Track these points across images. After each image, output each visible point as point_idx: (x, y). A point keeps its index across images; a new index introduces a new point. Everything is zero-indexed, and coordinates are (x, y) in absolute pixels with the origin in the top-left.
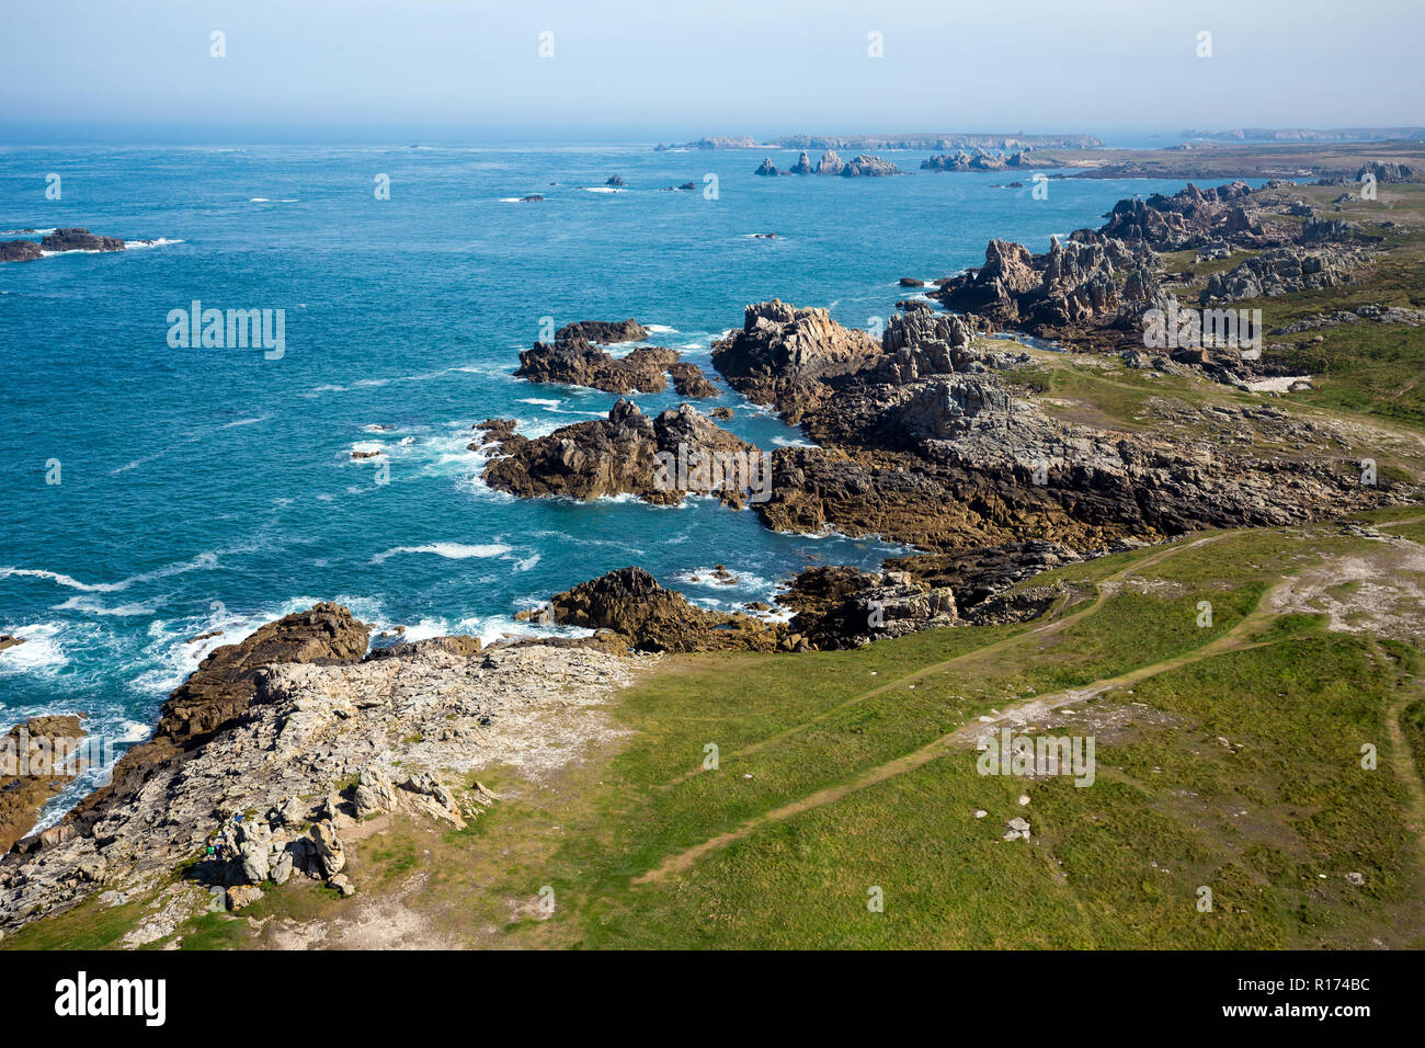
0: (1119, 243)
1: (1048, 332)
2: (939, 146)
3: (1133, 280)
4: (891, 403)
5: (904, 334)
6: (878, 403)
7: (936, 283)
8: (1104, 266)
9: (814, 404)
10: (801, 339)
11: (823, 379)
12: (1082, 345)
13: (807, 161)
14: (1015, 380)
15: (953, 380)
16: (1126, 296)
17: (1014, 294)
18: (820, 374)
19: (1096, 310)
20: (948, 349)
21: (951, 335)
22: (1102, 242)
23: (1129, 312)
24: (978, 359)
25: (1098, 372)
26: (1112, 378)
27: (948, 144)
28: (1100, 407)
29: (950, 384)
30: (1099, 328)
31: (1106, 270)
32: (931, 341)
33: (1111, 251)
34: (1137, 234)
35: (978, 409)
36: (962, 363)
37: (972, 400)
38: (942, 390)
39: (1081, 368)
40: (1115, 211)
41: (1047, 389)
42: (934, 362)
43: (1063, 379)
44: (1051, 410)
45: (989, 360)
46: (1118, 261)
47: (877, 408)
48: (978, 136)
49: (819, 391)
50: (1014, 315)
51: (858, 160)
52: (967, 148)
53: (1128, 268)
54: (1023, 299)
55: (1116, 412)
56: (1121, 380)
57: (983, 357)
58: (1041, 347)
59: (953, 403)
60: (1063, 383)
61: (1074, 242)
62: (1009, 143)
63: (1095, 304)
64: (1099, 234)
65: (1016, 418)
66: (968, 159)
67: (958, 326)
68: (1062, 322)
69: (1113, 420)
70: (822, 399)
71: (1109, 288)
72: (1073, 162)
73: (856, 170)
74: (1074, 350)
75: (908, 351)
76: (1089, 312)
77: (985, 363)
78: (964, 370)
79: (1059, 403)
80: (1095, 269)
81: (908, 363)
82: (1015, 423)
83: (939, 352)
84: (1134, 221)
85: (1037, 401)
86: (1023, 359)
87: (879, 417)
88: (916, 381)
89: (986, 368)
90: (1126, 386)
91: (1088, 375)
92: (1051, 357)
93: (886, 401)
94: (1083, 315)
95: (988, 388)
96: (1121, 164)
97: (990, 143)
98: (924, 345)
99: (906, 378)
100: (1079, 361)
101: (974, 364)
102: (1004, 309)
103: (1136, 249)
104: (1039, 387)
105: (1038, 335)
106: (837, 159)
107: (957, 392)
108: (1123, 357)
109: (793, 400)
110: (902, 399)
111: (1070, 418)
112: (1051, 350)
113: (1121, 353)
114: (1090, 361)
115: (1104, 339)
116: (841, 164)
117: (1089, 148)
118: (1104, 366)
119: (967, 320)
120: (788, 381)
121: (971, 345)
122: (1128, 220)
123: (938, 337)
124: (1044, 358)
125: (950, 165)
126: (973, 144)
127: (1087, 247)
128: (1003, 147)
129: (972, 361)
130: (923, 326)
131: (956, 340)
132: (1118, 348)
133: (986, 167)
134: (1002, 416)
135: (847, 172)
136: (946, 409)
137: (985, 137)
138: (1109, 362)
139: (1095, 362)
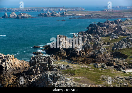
0: (91, 35)
1: (74, 59)
2: (42, 11)
3: (95, 44)
4: (33, 80)
5: (35, 61)
6: (29, 80)
7: (43, 47)
8: (87, 41)
9: (11, 81)
10: (7, 63)
11: (14, 74)
12: (83, 62)
13: (7, 15)
14: (66, 72)
15: (49, 73)
16: (94, 49)
17: (65, 49)
18: (12, 73)
19: (86, 52)
20: (48, 65)
21: (48, 61)
22: (86, 35)
23: (94, 53)
24: (56, 67)
25: (88, 69)
26: (91, 71)
27: (45, 10)
28: (89, 79)
29: (48, 74)
30: (87, 57)
31: (88, 42)
32: (43, 63)
33: (89, 37)
34: (95, 33)
35: (57, 81)
36: (52, 68)
37: (55, 78)
38: (47, 76)
39: (83, 69)
40: (89, 27)
41: (75, 74)
42: (44, 68)
43: (79, 72)
44: (76, 80)
45: (59, 67)
46: (91, 40)
47: (29, 82)
48: (52, 8)
49: (12, 78)
50: (65, 55)
51: (21, 14)
52: (50, 11)
53: (94, 42)
54: (67, 50)
55: (93, 80)
56: (94, 71)
57: (57, 66)
58: (72, 63)
59: (50, 79)
60: (79, 73)
61: (79, 35)
62: (61, 9)
63: (86, 51)
64: (85, 33)
65: (67, 83)
66: (50, 14)
67: (50, 58)
68: (78, 56)
69: (93, 82)
70: (13, 80)
71: (89, 47)
72: (78, 14)
73: (20, 17)
74: (81, 63)
75: (37, 65)
76: (84, 53)
77: (58, 68)
78: (52, 70)
79: (78, 78)
80: (85, 42)
81: (37, 69)
82: (67, 84)
83: (45, 66)
84: (94, 29)
85: (72, 78)
86: (68, 66)
87: (30, 84)
88: (39, 74)
89: (58, 69)
90: (95, 73)
91: (85, 70)
92: (75, 66)
93: (31, 80)
94: (83, 54)
95: (59, 75)
96: (90, 15)
97: (56, 10)
98: (41, 64)
99: (37, 73)
100: (83, 67)
101: (55, 68)
102: (62, 53)
103: (95, 37)
104: (72, 74)
105: (72, 60)
106: (14, 14)
107: (51, 76)
108: (94, 65)
109: (5, 81)
110: (36, 79)
111: (81, 82)
112: (75, 64)
113: (93, 64)
114: (86, 66)
115: (89, 60)
116: (16, 15)
117: (82, 11)
118: (89, 67)
119: (52, 57)
120: (3, 75)
121: (54, 63)
122: (92, 29)
123: (45, 62)
124: (73, 66)
125: (46, 15)
126: (51, 10)
127: (83, 36)
128: (59, 10)
129: (54, 68)
130: (40, 59)
131: (50, 62)
132: (92, 63)
133: (55, 16)
134: (63, 82)
135: (18, 18)
136: (48, 81)
137: (54, 8)
138: (90, 67)
139: (87, 67)
